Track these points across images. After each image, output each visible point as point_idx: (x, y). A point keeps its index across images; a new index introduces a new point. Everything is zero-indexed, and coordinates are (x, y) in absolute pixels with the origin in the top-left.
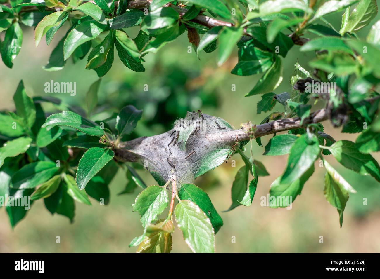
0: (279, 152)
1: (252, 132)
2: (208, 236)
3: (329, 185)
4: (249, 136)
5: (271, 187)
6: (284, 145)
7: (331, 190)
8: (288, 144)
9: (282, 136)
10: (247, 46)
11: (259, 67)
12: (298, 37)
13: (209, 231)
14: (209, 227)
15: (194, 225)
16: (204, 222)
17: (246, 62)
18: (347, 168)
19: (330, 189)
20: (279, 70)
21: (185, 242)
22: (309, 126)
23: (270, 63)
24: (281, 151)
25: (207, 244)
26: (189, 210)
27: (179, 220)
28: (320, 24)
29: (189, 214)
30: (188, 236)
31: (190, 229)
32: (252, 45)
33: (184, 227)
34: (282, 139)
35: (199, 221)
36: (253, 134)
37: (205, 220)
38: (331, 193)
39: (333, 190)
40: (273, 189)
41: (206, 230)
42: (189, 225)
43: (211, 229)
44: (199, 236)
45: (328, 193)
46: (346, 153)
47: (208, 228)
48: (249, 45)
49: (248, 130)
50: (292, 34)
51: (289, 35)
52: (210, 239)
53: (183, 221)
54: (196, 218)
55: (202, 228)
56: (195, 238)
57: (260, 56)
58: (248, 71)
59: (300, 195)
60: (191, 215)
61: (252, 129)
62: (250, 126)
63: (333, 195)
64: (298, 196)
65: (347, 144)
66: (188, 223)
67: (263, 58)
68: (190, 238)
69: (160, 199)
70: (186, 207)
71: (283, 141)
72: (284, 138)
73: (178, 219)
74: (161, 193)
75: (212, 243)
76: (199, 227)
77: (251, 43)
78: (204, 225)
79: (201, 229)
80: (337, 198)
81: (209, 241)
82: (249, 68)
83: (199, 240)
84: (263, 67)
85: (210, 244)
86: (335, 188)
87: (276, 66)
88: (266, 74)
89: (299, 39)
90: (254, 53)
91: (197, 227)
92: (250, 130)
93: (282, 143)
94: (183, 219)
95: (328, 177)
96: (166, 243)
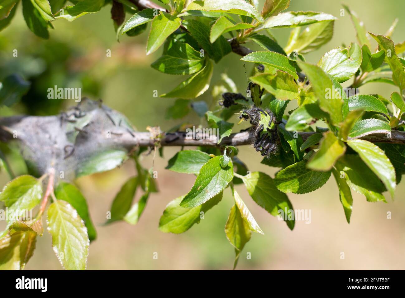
0: (185, 169)
1: (158, 139)
2: (81, 247)
3: (233, 219)
4: (154, 143)
5: (167, 207)
6: (193, 162)
7: (234, 226)
8: (198, 163)
9: (192, 151)
10: (177, 40)
11: (187, 67)
12: (239, 44)
13: (84, 242)
14: (85, 238)
15: (67, 232)
16: (80, 231)
17: (173, 57)
18: (258, 204)
19: (233, 224)
20: (207, 77)
21: (53, 249)
22: (227, 147)
23: (200, 66)
24: (188, 168)
25: (78, 258)
26: (65, 214)
27: (51, 222)
28: (267, 35)
29: (63, 218)
30: (57, 244)
31: (61, 236)
32: (183, 40)
33: (54, 231)
34: (192, 156)
35: (74, 228)
36: (159, 142)
37: (81, 228)
38: (233, 229)
39: (235, 226)
40: (168, 210)
41: (79, 240)
42: (61, 231)
43: (86, 240)
44: (70, 246)
45: (229, 229)
46: (261, 188)
47: (82, 239)
48: (180, 39)
49: (155, 136)
50: (232, 39)
51: (228, 39)
52: (83, 251)
53: (55, 225)
54: (71, 224)
55: (76, 237)
56: (65, 247)
57: (190, 55)
58: (171, 68)
59: (198, 223)
60: (66, 219)
61: (159, 136)
62: (158, 132)
63: (235, 231)
64: (195, 225)
65: (263, 177)
66: (61, 228)
67: (193, 58)
68: (60, 245)
69: (32, 193)
70: (61, 209)
71: (192, 158)
72: (194, 155)
73: (49, 221)
74: (35, 186)
75: (84, 257)
76: (72, 236)
77: (183, 37)
78: (79, 234)
79: (74, 238)
80: (238, 237)
81: (81, 254)
82: (174, 66)
83: (69, 251)
84: (190, 68)
85: (81, 257)
86: (238, 224)
87: (205, 71)
88: (193, 78)
89: (239, 46)
90: (184, 49)
91: (70, 235)
92: (157, 136)
93: (190, 159)
94: (56, 222)
95: (234, 210)
96: (29, 246)
